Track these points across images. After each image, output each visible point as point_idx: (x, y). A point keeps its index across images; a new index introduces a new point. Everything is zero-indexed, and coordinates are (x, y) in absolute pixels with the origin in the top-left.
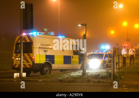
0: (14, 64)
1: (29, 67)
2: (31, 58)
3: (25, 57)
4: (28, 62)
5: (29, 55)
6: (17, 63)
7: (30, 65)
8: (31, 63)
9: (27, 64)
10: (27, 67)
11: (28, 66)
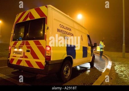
0: (10, 59)
1: (38, 68)
2: (43, 50)
3: (30, 48)
4: (35, 56)
5: (38, 44)
6: (15, 56)
7: (39, 64)
8: (42, 60)
9: (33, 61)
10: (33, 66)
11: (36, 66)
